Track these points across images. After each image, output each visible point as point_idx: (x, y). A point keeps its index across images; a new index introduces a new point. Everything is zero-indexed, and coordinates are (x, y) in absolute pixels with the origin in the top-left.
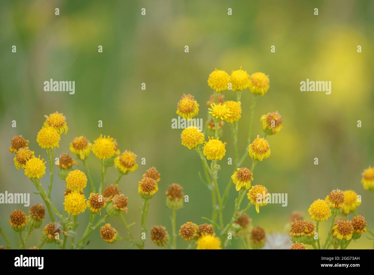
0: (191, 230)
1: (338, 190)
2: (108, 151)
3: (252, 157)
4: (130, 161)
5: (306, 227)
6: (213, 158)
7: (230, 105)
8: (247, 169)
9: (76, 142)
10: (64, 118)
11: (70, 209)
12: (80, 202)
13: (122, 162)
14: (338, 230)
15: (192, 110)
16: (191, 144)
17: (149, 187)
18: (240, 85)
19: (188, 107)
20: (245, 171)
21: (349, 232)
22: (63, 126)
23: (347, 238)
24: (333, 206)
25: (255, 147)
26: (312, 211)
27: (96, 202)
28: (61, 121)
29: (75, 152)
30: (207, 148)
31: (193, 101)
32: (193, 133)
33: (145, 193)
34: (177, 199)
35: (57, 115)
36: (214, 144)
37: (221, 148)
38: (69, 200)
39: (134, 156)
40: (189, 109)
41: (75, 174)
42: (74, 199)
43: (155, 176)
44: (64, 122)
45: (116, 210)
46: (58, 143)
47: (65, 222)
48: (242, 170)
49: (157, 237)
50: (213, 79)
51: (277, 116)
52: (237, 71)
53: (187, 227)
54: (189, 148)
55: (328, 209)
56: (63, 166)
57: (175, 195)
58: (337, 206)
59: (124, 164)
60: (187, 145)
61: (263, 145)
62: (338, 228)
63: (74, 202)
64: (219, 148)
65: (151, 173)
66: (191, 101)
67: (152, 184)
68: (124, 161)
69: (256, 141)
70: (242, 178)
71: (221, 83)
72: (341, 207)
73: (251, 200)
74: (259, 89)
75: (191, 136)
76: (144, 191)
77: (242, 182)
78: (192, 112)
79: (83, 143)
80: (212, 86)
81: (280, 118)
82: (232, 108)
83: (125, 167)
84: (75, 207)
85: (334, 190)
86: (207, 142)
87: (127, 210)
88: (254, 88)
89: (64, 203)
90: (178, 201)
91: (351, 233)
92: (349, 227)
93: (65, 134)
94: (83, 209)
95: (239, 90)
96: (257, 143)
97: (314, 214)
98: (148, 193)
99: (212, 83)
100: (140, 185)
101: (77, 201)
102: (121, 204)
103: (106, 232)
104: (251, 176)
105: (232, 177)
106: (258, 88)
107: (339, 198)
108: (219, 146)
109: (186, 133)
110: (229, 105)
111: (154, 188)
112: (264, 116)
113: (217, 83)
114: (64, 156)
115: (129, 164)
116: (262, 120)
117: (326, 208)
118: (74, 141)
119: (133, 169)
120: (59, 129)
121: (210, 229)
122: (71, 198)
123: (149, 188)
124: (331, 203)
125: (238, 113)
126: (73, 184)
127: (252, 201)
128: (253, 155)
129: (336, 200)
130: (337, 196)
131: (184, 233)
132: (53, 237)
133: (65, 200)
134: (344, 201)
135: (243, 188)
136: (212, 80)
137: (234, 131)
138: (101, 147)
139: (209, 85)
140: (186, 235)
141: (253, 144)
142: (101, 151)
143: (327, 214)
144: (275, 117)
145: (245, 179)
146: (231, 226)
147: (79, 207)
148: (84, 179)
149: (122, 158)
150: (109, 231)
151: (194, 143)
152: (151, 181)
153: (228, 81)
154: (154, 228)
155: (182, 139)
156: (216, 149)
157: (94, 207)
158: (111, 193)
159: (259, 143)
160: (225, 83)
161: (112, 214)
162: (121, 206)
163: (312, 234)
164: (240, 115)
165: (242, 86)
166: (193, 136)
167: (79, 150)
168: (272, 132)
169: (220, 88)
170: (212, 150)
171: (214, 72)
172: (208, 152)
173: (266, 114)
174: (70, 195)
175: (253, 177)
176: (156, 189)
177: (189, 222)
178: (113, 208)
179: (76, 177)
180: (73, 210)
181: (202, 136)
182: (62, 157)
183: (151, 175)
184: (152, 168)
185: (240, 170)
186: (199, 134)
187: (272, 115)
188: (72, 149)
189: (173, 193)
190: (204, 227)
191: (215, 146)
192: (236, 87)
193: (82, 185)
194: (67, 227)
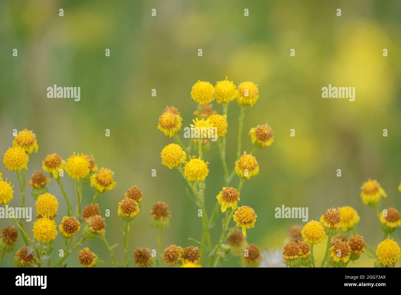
0: (176, 254)
1: (334, 208)
2: (82, 170)
3: (239, 175)
4: (107, 180)
5: (300, 249)
6: (194, 179)
7: (215, 119)
8: (233, 189)
9: (48, 161)
10: (33, 136)
11: (39, 236)
12: (50, 229)
13: (98, 180)
14: (334, 252)
15: (174, 124)
16: (171, 164)
17: (129, 208)
18: (226, 97)
19: (170, 122)
20: (231, 191)
21: (346, 253)
22: (33, 144)
23: (344, 260)
24: (329, 227)
25: (242, 164)
26: (305, 234)
27: (69, 227)
28: (30, 139)
29: (47, 170)
30: (187, 169)
31: (175, 115)
32: (174, 151)
33: (125, 215)
34: (162, 218)
35: (26, 133)
36: (195, 164)
37: (202, 168)
38: (38, 227)
39: (111, 174)
40: (171, 124)
41: (44, 198)
42: (44, 226)
43: (137, 195)
44: (33, 140)
45: (92, 232)
46: (27, 165)
47: (38, 248)
48: (227, 190)
49: (141, 260)
50: (196, 91)
51: (267, 129)
52: (222, 82)
53: (171, 251)
54: (170, 168)
55: (322, 231)
56: (36, 185)
57: (160, 214)
58: (332, 226)
59: (101, 183)
60: (168, 165)
61: (250, 163)
62: (334, 249)
63: (43, 229)
64: (201, 169)
65: (132, 191)
66: (172, 116)
67: (132, 205)
68: (101, 179)
69: (242, 157)
70: (228, 198)
71: (204, 95)
72: (337, 228)
73: (237, 222)
74: (248, 100)
75: (171, 155)
76: (124, 213)
77: (228, 202)
78: (174, 127)
79: (55, 161)
80: (195, 99)
81: (270, 131)
82: (217, 122)
83: (102, 186)
84: (45, 234)
85: (329, 209)
86: (188, 162)
87: (104, 232)
88: (241, 98)
89: (33, 230)
90: (163, 220)
91: (348, 255)
92: (346, 249)
93: (35, 152)
94: (53, 236)
95: (225, 102)
96: (243, 161)
97: (307, 237)
98: (128, 215)
99: (195, 96)
100: (119, 207)
101: (46, 228)
102: (97, 226)
103: (84, 257)
104: (238, 195)
105: (217, 197)
106: (246, 99)
107: (335, 218)
108: (201, 166)
109: (166, 152)
110: (213, 120)
111: (135, 210)
112: (254, 129)
113: (201, 96)
114: (36, 175)
115: (106, 182)
116: (251, 133)
117: (320, 230)
118: (46, 159)
119: (110, 188)
120: (28, 148)
121: (195, 252)
122: (40, 225)
123: (129, 210)
124: (326, 223)
125: (224, 127)
126: (43, 209)
127: (238, 224)
128: (240, 173)
129: (332, 220)
130: (333, 215)
131: (167, 257)
132: (26, 263)
133: (34, 227)
134: (340, 221)
135: (229, 209)
136: (195, 93)
137: (221, 146)
138: (73, 166)
139: (192, 97)
140: (170, 259)
141: (239, 161)
142: (73, 171)
143: (321, 236)
144: (264, 130)
145: (231, 199)
146: (219, 247)
147: (49, 234)
148: (54, 203)
149: (98, 176)
150: (87, 256)
151: (175, 162)
152: (131, 202)
153: (212, 93)
154: (137, 251)
155: (162, 158)
156: (197, 169)
157: (67, 232)
158: (91, 213)
159: (246, 160)
160: (209, 95)
161: (88, 237)
162: (97, 229)
163: (307, 256)
164: (226, 129)
165: (228, 99)
166: (174, 155)
167: (52, 168)
168: (262, 146)
169: (203, 101)
170: (193, 170)
171: (197, 84)
172: (189, 172)
173: (255, 127)
174: (39, 221)
175: (239, 197)
176: (137, 211)
177: (173, 246)
178: (89, 231)
179: (46, 201)
180: (42, 238)
181: (183, 155)
182: (35, 176)
183: (133, 194)
184: (133, 187)
185: (225, 190)
186: (180, 153)
187: (261, 128)
188: (45, 168)
189: (158, 211)
190: (190, 250)
191: (197, 166)
192: (222, 99)
193: (53, 210)
194: (40, 252)
